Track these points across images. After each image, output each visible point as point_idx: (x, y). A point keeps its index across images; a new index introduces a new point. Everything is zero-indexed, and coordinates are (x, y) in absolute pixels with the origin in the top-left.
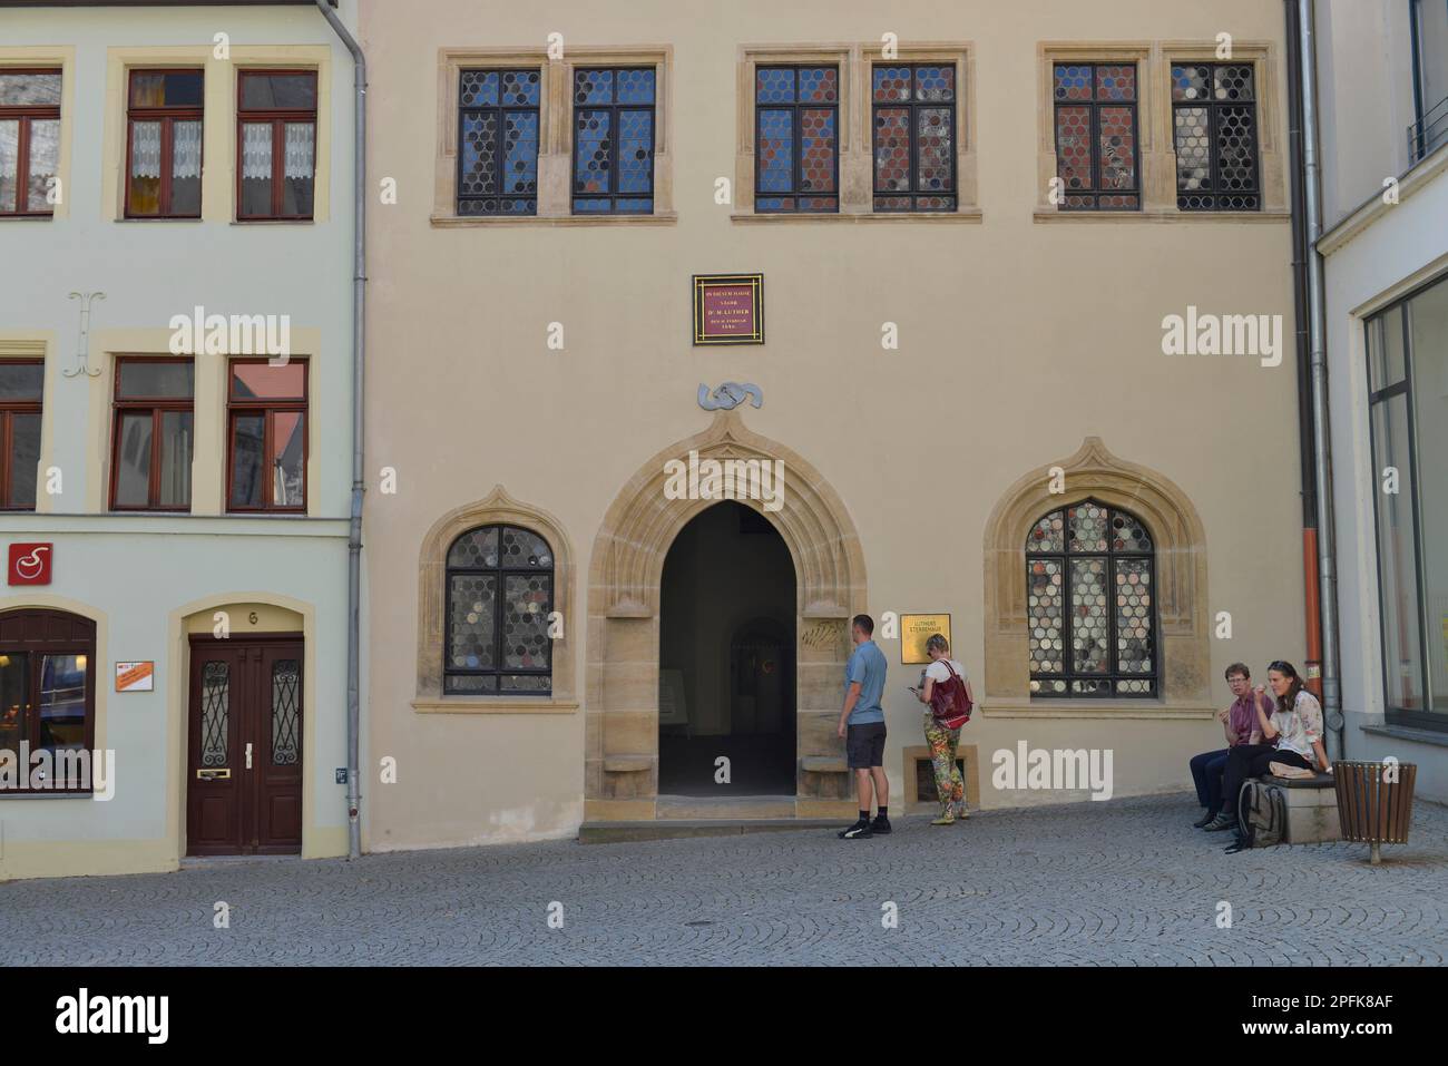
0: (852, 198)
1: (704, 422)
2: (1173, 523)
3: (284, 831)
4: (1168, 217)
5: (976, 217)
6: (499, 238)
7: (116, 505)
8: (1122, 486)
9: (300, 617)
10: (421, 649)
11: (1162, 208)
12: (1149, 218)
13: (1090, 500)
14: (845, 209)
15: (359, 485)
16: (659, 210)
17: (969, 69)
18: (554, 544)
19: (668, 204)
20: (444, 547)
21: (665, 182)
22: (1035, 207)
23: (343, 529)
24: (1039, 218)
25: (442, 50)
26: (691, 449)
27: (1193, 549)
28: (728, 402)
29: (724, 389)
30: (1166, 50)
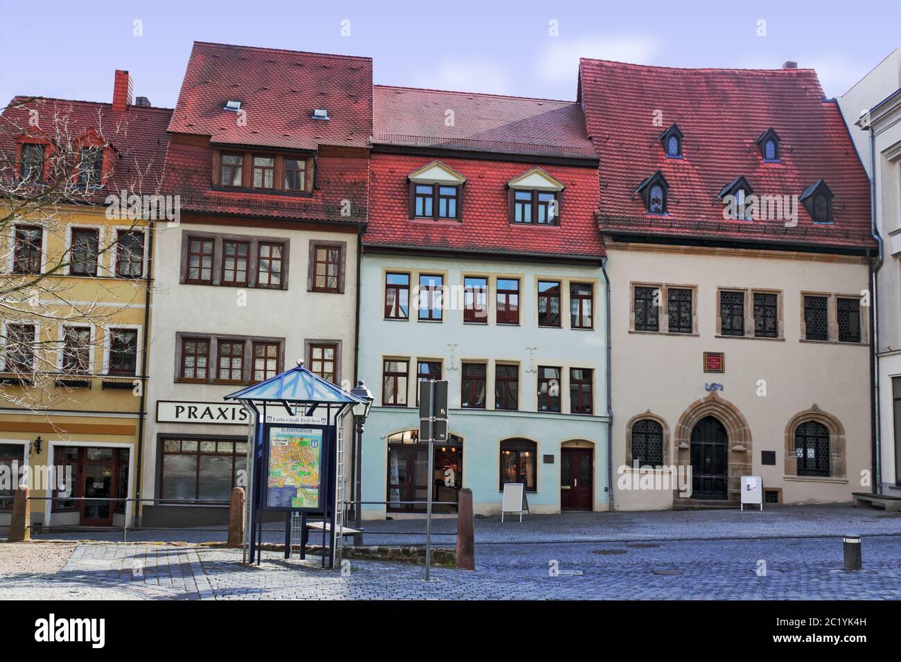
0: (749, 332)
1: (707, 394)
2: (836, 428)
3: (588, 504)
4: (836, 343)
5: (784, 340)
6: (647, 339)
7: (540, 411)
8: (822, 417)
9: (593, 444)
10: (627, 454)
11: (834, 340)
12: (831, 343)
13: (813, 421)
14: (746, 335)
15: (609, 407)
16: (694, 333)
17: (782, 297)
18: (663, 426)
19: (697, 331)
20: (632, 425)
21: (696, 324)
22: (799, 338)
23: (607, 420)
24: (801, 341)
25: (631, 282)
26: (703, 401)
27: (841, 436)
28: (713, 389)
29: (713, 385)
30: (836, 295)
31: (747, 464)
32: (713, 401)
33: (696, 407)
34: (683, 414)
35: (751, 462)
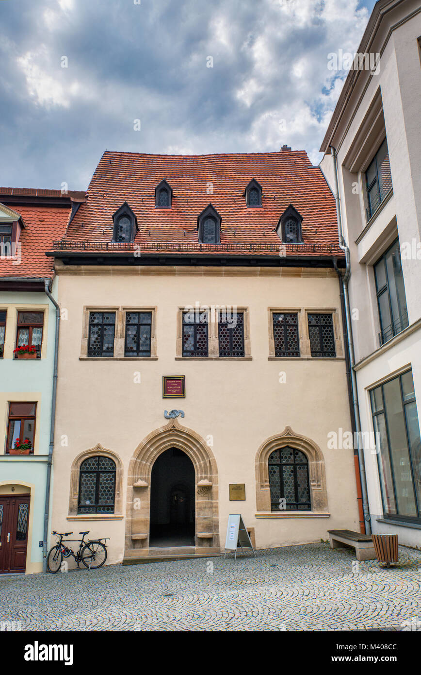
0: (213, 353)
1: (166, 422)
2: (314, 453)
3: (19, 564)
4: (308, 359)
5: (250, 359)
6: (100, 365)
8: (298, 442)
9: (29, 489)
10: (71, 499)
11: (306, 356)
12: (302, 359)
13: (287, 446)
14: (210, 356)
15: (52, 444)
16: (152, 356)
17: (247, 315)
18: (116, 462)
19: (155, 354)
20: (79, 464)
21: (154, 347)
22: (268, 356)
23: (45, 459)
24: (270, 359)
25: (84, 306)
26: (161, 431)
27: (320, 462)
28: (174, 416)
29: (172, 412)
30: (306, 310)
31: (213, 501)
32: (173, 431)
33: (156, 438)
34: (139, 447)
35: (217, 499)
